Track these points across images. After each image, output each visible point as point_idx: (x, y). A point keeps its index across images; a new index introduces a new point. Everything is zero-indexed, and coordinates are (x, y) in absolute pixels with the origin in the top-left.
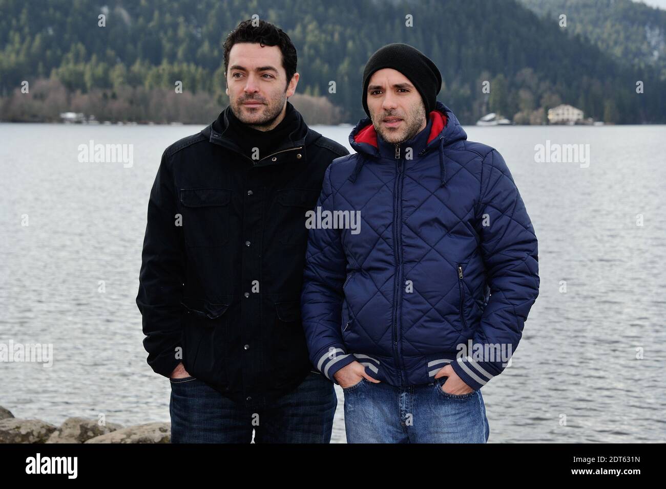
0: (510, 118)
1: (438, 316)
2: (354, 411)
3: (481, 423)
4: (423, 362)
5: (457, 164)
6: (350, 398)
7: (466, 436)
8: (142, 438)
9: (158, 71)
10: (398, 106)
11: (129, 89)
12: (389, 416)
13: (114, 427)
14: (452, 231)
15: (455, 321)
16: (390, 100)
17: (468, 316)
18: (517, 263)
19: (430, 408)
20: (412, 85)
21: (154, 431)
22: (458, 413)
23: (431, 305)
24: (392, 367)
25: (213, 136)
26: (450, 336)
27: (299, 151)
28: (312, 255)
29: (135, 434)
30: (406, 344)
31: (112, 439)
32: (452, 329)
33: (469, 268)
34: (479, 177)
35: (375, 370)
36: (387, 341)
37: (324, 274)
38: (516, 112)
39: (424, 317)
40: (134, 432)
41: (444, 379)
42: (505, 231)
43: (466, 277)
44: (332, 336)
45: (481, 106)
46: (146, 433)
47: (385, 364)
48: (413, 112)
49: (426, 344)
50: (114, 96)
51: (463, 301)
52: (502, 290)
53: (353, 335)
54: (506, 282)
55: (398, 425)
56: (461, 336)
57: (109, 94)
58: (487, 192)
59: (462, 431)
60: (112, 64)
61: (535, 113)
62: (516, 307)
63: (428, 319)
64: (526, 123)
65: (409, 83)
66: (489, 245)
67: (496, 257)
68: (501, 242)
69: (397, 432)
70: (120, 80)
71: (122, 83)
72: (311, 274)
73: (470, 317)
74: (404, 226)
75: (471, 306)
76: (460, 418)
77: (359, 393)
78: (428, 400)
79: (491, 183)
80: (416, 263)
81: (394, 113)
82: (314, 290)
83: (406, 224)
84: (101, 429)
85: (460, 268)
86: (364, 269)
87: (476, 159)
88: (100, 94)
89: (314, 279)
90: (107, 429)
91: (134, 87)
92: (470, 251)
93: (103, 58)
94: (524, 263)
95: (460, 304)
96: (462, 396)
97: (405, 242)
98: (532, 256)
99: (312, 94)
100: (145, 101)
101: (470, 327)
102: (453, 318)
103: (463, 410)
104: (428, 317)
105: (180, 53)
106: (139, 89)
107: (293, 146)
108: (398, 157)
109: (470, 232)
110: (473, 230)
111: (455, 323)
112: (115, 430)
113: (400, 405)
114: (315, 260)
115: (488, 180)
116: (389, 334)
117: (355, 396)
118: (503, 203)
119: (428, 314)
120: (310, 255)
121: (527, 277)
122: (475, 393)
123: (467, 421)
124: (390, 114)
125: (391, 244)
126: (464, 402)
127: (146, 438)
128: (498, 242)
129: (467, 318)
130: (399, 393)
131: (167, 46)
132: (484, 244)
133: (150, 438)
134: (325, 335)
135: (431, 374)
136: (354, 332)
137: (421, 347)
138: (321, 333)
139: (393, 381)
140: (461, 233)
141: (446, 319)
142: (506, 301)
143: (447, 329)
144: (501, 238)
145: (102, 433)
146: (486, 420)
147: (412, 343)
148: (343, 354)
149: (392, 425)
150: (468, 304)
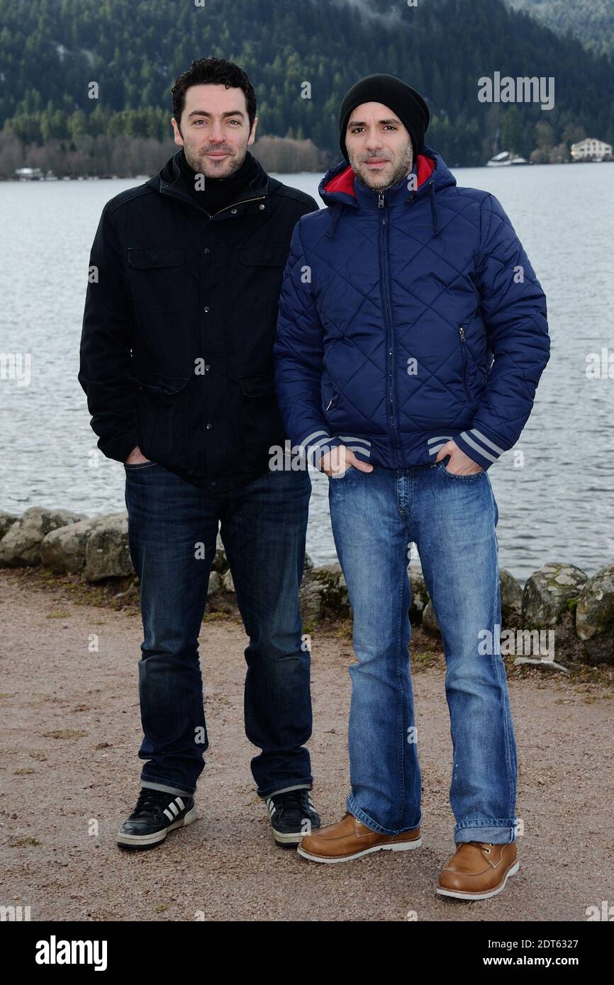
0: (526, 157)
1: (439, 385)
2: (344, 501)
3: (490, 508)
4: (423, 438)
5: (450, 211)
6: (339, 487)
7: (474, 523)
8: (108, 530)
9: (120, 117)
10: (383, 146)
11: (89, 138)
12: (385, 504)
13: (78, 518)
14: (451, 286)
15: (459, 390)
16: (374, 138)
17: (471, 385)
18: (524, 321)
19: (433, 493)
20: (400, 122)
21: (121, 521)
22: (467, 497)
23: (431, 372)
24: (386, 445)
25: (163, 186)
26: (454, 407)
27: (262, 202)
28: (284, 328)
29: (101, 525)
30: (404, 420)
31: (76, 531)
32: (455, 399)
33: (471, 330)
34: (478, 224)
35: (367, 453)
36: (380, 417)
37: (299, 348)
38: (533, 150)
39: (424, 386)
40: (100, 522)
41: (447, 458)
42: (509, 287)
43: (468, 339)
44: (312, 418)
45: (491, 143)
46: (113, 523)
47: (379, 444)
48: (402, 152)
49: (425, 417)
50: (73, 148)
51: (465, 367)
52: (509, 353)
53: (340, 413)
54: (512, 344)
55: (396, 515)
56: (465, 408)
57: (68, 145)
58: (488, 241)
59: (471, 517)
60: (69, 111)
61: (555, 149)
62: (525, 371)
63: (428, 388)
64: (545, 161)
65: (396, 119)
66: (491, 303)
67: (500, 317)
68: (506, 297)
69: (395, 522)
70: (80, 128)
71: (82, 133)
72: (282, 349)
73: (473, 386)
74: (394, 284)
75: (474, 374)
76: (468, 503)
77: (349, 481)
78: (431, 483)
79: (492, 231)
80: (410, 325)
81: (378, 154)
82: (288, 367)
83: (396, 281)
84: (65, 520)
85: (462, 329)
86: (347, 337)
87: (473, 205)
88: (58, 147)
89: (286, 355)
90: (70, 520)
91: (95, 137)
92: (472, 310)
93: (59, 105)
94: (532, 321)
95: (463, 370)
96: (470, 476)
97: (395, 302)
98: (541, 313)
99: (295, 137)
100: (107, 151)
101: (474, 398)
102: (455, 387)
103: (471, 493)
104: (428, 386)
105: (145, 93)
106: (100, 138)
107: (255, 196)
108: (381, 206)
109: (470, 288)
110: (474, 286)
111: (459, 393)
112: (79, 520)
113: (399, 491)
114: (288, 332)
115: (487, 228)
116: (383, 408)
117: (345, 484)
118: (506, 254)
119: (428, 383)
120: (282, 327)
121: (536, 336)
122: (484, 474)
123: (476, 504)
124: (375, 156)
125: (380, 305)
126: (473, 484)
127: (113, 530)
128: (501, 299)
129: (471, 387)
130: (396, 478)
131: (129, 87)
132: (485, 302)
133: (118, 530)
134: (305, 417)
135: (432, 451)
136: (342, 408)
137: (421, 421)
138: (300, 415)
139: (386, 461)
140: (460, 290)
141: (448, 388)
142: (515, 365)
143: (450, 400)
144: (505, 294)
145: (65, 524)
146: (495, 504)
147: (412, 417)
148: (327, 437)
149: (389, 515)
150: (472, 372)
